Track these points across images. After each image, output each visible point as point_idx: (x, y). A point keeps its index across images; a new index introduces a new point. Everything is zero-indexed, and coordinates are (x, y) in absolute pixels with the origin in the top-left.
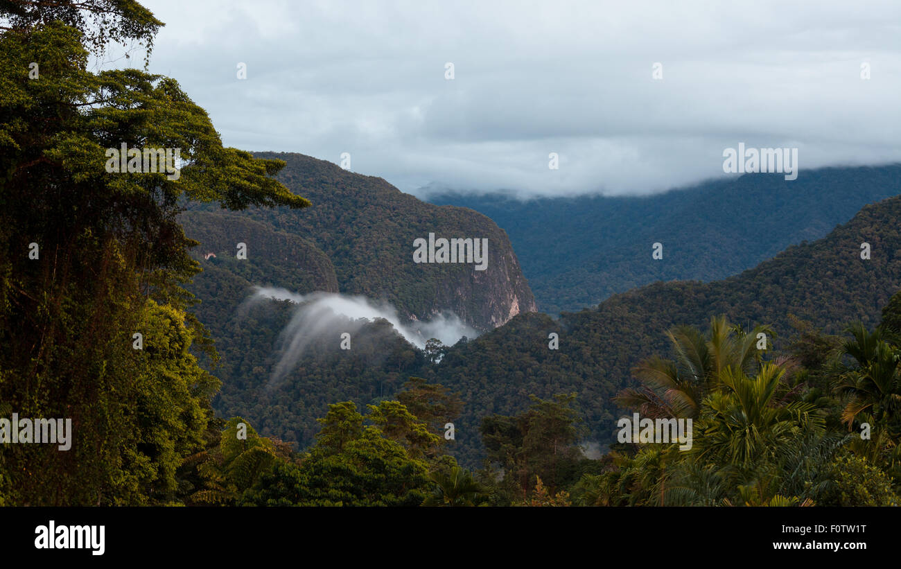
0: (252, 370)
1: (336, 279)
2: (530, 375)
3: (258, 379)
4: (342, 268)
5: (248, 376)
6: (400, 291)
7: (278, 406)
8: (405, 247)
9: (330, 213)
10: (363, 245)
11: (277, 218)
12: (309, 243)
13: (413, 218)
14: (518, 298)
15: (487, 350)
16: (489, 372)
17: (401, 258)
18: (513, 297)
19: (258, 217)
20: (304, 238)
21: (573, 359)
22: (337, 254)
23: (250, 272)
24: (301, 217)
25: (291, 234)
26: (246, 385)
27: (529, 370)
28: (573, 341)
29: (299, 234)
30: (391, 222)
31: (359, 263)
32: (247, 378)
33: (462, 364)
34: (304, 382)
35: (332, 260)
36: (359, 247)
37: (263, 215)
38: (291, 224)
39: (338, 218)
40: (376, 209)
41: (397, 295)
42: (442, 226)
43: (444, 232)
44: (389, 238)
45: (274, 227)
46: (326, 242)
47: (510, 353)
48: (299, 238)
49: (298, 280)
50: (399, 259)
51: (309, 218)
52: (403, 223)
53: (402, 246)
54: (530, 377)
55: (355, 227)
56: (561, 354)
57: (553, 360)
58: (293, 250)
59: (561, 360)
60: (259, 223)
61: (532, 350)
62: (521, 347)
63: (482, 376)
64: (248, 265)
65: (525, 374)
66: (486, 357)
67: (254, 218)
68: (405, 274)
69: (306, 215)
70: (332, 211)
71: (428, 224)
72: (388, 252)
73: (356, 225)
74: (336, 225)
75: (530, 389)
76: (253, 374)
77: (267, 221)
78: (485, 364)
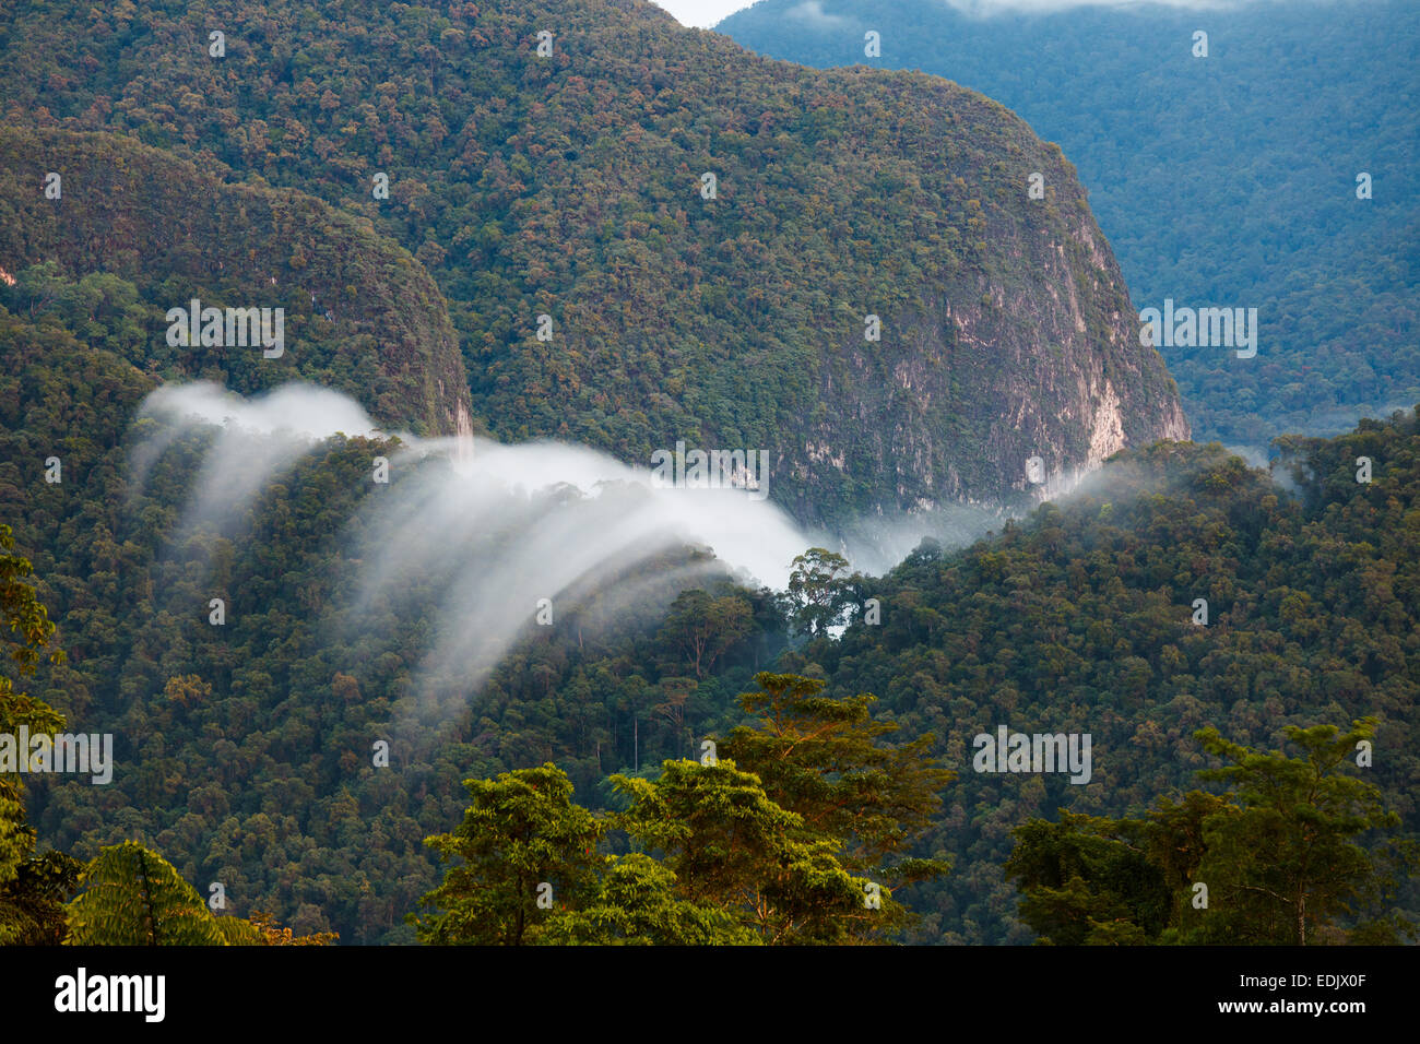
0: (160, 691)
1: (456, 344)
2: (1173, 669)
3: (186, 722)
4: (476, 309)
5: (149, 712)
6: (689, 382)
7: (260, 817)
8: (703, 224)
9: (426, 110)
10: (550, 221)
11: (232, 132)
12: (353, 221)
13: (729, 115)
14: (1120, 394)
15: (1012, 586)
16: (1023, 663)
17: (690, 263)
18: (1102, 388)
19: (164, 134)
20: (336, 205)
21: (1328, 606)
22: (456, 256)
23: (142, 333)
24: (322, 129)
25: (285, 192)
26: (143, 742)
28: (1328, 542)
29: (316, 189)
30: (649, 135)
31: (539, 285)
32: (142, 717)
33: (925, 640)
34: (353, 726)
35: (440, 278)
36: (537, 229)
37: (180, 124)
38: (285, 154)
39: (455, 126)
40: (591, 87)
41: (680, 397)
42: (833, 140)
43: (842, 163)
44: (644, 194)
45: (226, 167)
46: (415, 214)
47: (1096, 590)
48: (312, 204)
49: (318, 356)
50: (683, 267)
51: (352, 129)
52: (691, 135)
53: (690, 219)
54: (1174, 678)
55: (516, 156)
56: (1285, 589)
57: (1255, 614)
58: (298, 246)
59: (1284, 611)
60: (169, 155)
62: (1137, 570)
63: (1000, 680)
64: (135, 307)
65: (1156, 666)
66: (1009, 610)
67: (150, 138)
68: (704, 320)
69: (336, 117)
70: (434, 102)
71: (783, 136)
72: (642, 244)
73: (525, 151)
74: (451, 151)
75: (1175, 722)
76: (164, 706)
77: (197, 146)
78: (1009, 636)
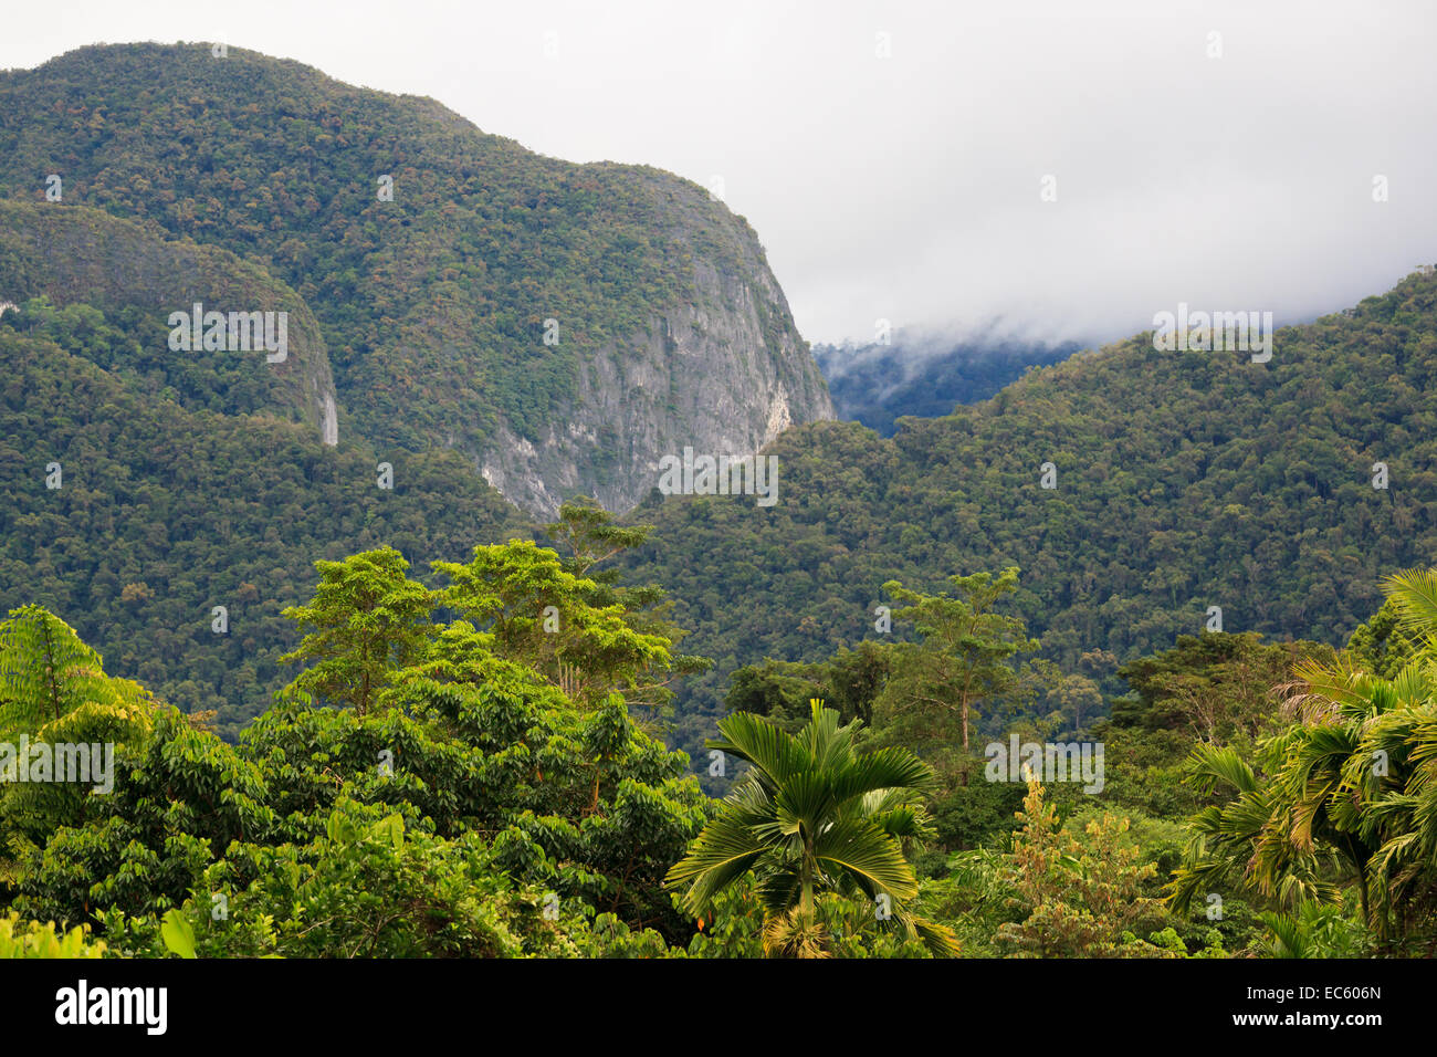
0: (119, 595)
1: (325, 354)
2: (827, 580)
3: (136, 616)
4: (339, 329)
5: (111, 609)
6: (488, 381)
7: (188, 683)
8: (498, 271)
9: (305, 191)
10: (389, 268)
11: (171, 207)
12: (254, 268)
13: (515, 194)
14: (788, 390)
15: (714, 522)
16: (722, 576)
17: (489, 298)
18: (775, 386)
19: (123, 208)
20: (242, 257)
21: (935, 536)
22: (325, 293)
23: (106, 346)
24: (233, 204)
25: (207, 247)
26: (107, 630)
27: (826, 568)
28: (934, 491)
29: (229, 246)
30: (460, 209)
31: (383, 313)
32: (106, 612)
33: (653, 560)
34: (253, 619)
35: (315, 308)
36: (382, 274)
37: (135, 202)
38: (207, 222)
39: (325, 201)
40: (420, 176)
41: (481, 391)
42: (589, 213)
43: (595, 228)
44: (456, 249)
45: (166, 231)
46: (296, 264)
47: (772, 524)
48: (226, 256)
49: (229, 362)
50: (484, 301)
51: (253, 205)
52: (490, 209)
53: (489, 267)
54: (827, 585)
55: (368, 223)
56: (904, 524)
57: (884, 541)
58: (215, 285)
59: (904, 540)
60: (127, 222)
61: (830, 515)
62: (802, 510)
63: (706, 587)
64: (102, 328)
65: (815, 577)
66: (712, 539)
67: (113, 210)
68: (498, 338)
69: (243, 197)
70: (310, 185)
71: (554, 210)
72: (455, 285)
73: (374, 220)
74: (323, 220)
75: (828, 616)
76: (121, 605)
77: (146, 216)
78: (712, 557)
